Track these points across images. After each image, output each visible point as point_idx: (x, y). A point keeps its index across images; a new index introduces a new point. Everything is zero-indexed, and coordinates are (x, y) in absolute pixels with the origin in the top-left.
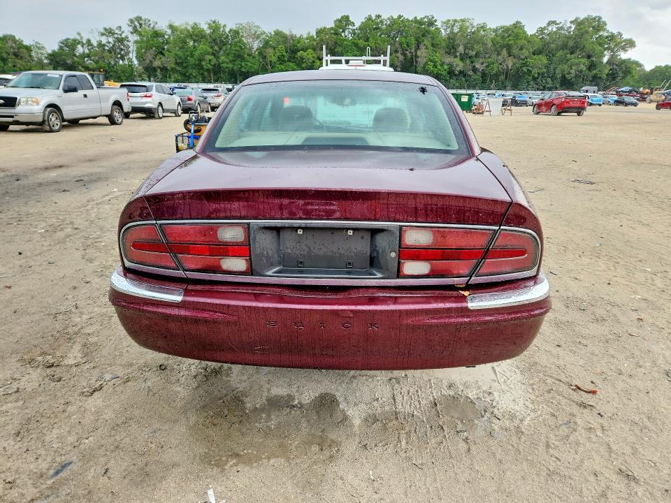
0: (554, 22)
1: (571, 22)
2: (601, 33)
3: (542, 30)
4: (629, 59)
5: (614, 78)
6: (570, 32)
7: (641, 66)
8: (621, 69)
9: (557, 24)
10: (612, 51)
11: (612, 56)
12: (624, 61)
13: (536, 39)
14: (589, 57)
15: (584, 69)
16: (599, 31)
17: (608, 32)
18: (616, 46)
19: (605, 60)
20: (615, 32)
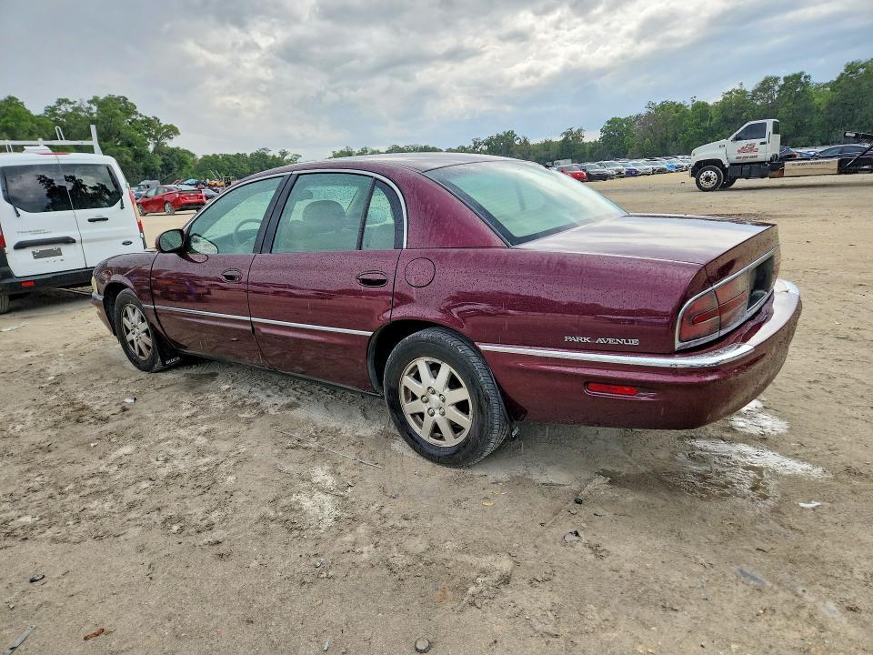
0: (66, 101)
1: (90, 102)
2: (134, 117)
3: (52, 110)
4: (178, 148)
5: (170, 170)
6: (92, 114)
7: (193, 155)
8: (174, 159)
9: (70, 103)
10: (155, 138)
11: (157, 145)
12: (173, 151)
13: (49, 122)
14: (130, 145)
15: (130, 160)
16: (130, 114)
17: (141, 116)
18: (157, 132)
19: (151, 148)
20: (150, 116)
